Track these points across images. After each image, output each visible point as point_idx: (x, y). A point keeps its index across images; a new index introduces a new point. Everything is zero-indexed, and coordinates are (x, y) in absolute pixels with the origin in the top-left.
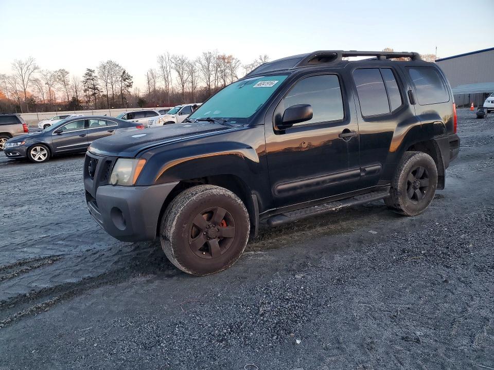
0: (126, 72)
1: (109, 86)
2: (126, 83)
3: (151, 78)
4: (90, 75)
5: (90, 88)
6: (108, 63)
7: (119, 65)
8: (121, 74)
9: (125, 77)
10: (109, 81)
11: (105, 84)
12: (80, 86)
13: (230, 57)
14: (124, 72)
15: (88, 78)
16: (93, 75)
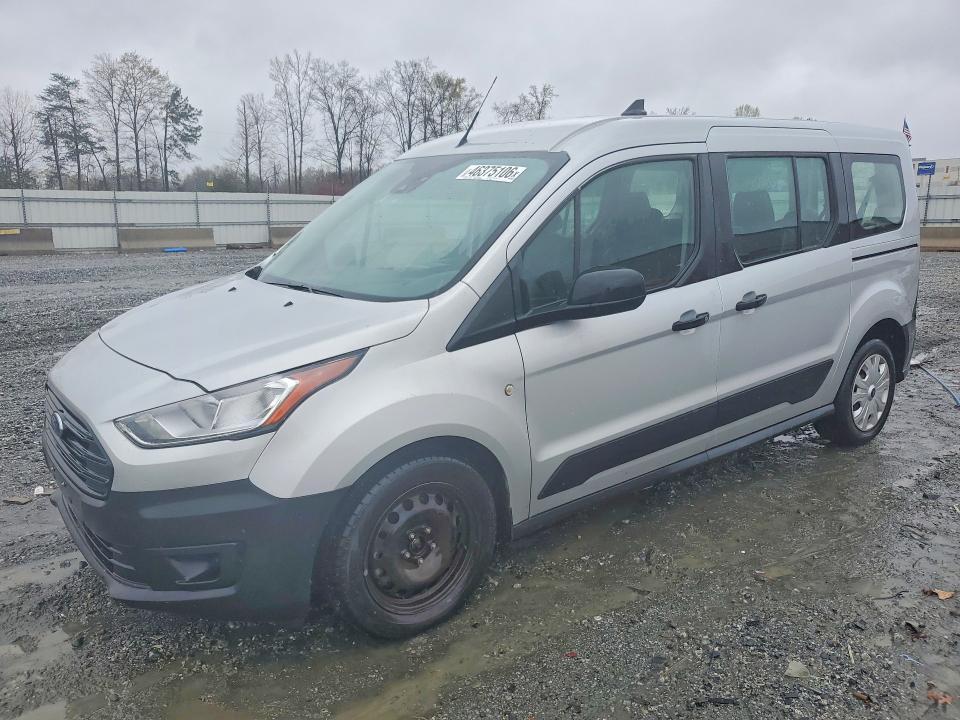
0: (183, 94)
1: (126, 132)
2: (180, 128)
3: (251, 122)
4: (65, 96)
5: (63, 135)
6: (123, 61)
7: (161, 73)
8: (168, 99)
9: (177, 110)
10: (124, 117)
11: (112, 126)
12: (27, 125)
13: (460, 82)
14: (176, 95)
15: (54, 103)
16: (74, 94)
